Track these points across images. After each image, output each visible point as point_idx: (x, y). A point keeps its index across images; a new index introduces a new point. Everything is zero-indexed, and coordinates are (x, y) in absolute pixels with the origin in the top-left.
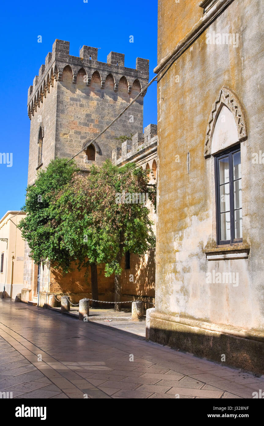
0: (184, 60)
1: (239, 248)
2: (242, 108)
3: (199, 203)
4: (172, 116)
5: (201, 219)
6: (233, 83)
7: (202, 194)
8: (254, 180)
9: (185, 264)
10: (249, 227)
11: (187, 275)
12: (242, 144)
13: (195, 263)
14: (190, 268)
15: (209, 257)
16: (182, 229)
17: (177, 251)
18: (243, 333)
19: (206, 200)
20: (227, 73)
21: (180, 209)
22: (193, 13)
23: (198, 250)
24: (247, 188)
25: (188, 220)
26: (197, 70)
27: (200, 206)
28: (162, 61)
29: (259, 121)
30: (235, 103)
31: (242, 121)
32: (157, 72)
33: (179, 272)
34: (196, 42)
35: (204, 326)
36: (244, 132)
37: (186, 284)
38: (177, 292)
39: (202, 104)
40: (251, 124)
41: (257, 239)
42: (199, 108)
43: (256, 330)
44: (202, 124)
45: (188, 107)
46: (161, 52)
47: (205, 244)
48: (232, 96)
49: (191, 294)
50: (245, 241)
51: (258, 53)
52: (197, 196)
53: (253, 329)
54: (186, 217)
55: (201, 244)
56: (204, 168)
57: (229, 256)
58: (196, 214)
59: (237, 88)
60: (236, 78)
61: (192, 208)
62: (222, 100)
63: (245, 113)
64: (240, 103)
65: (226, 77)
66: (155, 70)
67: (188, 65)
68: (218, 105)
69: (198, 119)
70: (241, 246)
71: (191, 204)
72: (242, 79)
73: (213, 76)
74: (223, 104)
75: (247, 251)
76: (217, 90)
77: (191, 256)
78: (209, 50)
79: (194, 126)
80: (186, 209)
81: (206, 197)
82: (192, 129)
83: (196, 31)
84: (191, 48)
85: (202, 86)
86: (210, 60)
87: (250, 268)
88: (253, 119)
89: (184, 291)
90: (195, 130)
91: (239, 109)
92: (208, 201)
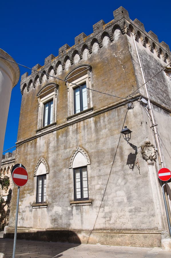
0: (28, 144)
1: (45, 205)
2: (48, 164)
3: (30, 190)
4: (22, 160)
5: (31, 195)
6: (45, 156)
7: (32, 187)
8: (50, 185)
9: (23, 210)
10: (48, 199)
11: (24, 213)
12: (47, 175)
13: (28, 209)
14: (25, 211)
15: (33, 207)
16: (23, 198)
17: (21, 205)
18: (45, 230)
19: (33, 189)
20: (43, 153)
21: (22, 191)
22: (33, 131)
23: (29, 205)
24: (48, 187)
25: (26, 195)
26: (33, 149)
27: (31, 191)
28: (19, 141)
29: (53, 169)
30: (46, 163)
31: (48, 168)
32: (17, 144)
33: (21, 212)
34: (33, 140)
35: (31, 230)
36: (48, 171)
37: (23, 216)
38: (20, 219)
39: (34, 160)
40: (50, 170)
41: (50, 202)
42: (32, 161)
43: (49, 229)
44: (33, 166)
45: (28, 159)
46: (18, 138)
47: (32, 203)
48: (44, 160)
49: (25, 219)
50: (46, 203)
51: (53, 151)
52: (30, 188)
53: (48, 228)
54: (25, 194)
55: (31, 203)
56: (33, 179)
57: (41, 207)
58: (29, 193)
59: (47, 158)
60: (47, 156)
61: (28, 191)
62: (41, 161)
63: (48, 166)
64: (47, 163)
65: (43, 154)
66: (16, 143)
67: (29, 146)
68: (40, 162)
69: (32, 164)
70: (45, 204)
71: (27, 190)
72: (48, 156)
73: (38, 152)
74: (41, 162)
75: (47, 205)
76: (40, 157)
77: (26, 207)
78: (38, 144)
79: (30, 166)
80: (25, 191)
81: (33, 188)
82: (29, 166)
83: (34, 137)
84: (31, 142)
85: (34, 154)
86: (38, 148)
87: (48, 210)
88: (51, 168)
89: (23, 219)
90: (30, 167)
91: (47, 165)
92: (34, 190)
